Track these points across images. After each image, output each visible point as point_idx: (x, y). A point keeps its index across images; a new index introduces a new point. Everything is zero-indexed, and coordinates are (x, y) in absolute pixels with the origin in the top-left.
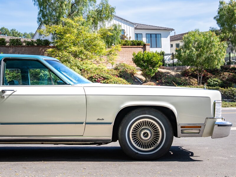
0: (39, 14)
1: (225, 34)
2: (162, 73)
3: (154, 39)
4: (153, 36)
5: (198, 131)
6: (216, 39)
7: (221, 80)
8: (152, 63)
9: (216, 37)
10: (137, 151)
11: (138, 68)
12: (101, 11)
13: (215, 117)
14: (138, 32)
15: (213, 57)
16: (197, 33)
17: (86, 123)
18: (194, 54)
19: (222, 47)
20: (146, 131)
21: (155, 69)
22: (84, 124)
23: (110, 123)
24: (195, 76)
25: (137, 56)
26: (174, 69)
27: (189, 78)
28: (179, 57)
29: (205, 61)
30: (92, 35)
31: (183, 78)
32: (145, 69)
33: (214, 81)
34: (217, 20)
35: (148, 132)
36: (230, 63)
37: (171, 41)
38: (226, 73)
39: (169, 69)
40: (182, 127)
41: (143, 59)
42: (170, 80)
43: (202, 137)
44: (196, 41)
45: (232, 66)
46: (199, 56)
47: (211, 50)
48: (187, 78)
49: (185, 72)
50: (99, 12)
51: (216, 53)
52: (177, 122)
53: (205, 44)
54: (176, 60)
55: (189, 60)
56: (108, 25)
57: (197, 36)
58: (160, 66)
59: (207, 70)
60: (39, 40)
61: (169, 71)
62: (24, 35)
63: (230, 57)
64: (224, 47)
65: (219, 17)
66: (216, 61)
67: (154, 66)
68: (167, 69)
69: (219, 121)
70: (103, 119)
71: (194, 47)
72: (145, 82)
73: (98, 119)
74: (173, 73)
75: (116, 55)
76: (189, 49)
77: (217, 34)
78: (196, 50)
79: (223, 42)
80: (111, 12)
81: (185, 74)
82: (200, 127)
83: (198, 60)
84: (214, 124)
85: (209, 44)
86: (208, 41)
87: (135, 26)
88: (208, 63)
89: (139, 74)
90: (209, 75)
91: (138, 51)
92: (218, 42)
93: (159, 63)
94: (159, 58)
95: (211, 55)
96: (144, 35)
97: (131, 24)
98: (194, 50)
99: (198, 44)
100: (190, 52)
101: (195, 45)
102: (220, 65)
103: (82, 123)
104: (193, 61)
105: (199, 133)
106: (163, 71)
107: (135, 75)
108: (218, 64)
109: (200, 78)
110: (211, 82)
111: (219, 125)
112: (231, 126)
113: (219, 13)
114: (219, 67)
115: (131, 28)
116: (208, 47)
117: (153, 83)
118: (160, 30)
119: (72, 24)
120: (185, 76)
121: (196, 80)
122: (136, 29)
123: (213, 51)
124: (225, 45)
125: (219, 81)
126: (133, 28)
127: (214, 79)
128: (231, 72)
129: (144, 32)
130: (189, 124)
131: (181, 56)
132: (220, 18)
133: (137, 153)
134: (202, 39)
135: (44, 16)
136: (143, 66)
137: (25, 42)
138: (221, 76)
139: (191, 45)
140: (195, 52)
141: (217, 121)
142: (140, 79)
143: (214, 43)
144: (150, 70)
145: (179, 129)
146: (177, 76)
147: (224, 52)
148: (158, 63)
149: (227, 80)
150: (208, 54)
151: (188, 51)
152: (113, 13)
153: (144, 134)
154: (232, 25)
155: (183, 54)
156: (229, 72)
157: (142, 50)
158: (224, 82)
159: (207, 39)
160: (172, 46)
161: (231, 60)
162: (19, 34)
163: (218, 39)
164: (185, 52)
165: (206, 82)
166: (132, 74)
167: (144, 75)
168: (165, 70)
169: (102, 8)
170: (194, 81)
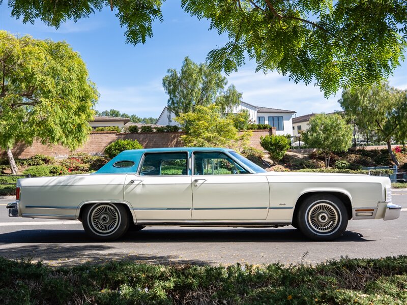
0: (169, 101)
1: (349, 117)
2: (290, 156)
3: (276, 122)
4: (276, 119)
5: (371, 214)
6: (342, 122)
7: (349, 162)
8: (280, 146)
9: (343, 120)
10: (316, 233)
11: (266, 151)
12: (229, 97)
13: (387, 201)
14: (261, 115)
15: (340, 139)
16: (323, 116)
17: (270, 208)
18: (321, 137)
19: (349, 130)
20: (323, 214)
21: (283, 152)
22: (268, 209)
23: (292, 208)
24: (323, 159)
25: (264, 140)
26: (301, 152)
27: (317, 160)
28: (306, 139)
29: (332, 143)
30: (225, 121)
31: (311, 161)
32: (273, 152)
33: (342, 163)
34: (341, 103)
35: (325, 215)
36: (355, 145)
37: (293, 123)
38: (353, 155)
39: (296, 152)
40: (356, 211)
41: (270, 143)
42: (298, 163)
43: (375, 220)
44: (323, 124)
45: (358, 148)
46: (326, 138)
47: (337, 132)
48: (315, 161)
49: (311, 154)
50: (227, 98)
51: (343, 135)
52: (352, 206)
53: (331, 127)
54: (302, 143)
55: (316, 143)
56: (236, 110)
57: (323, 119)
58: (287, 149)
59: (334, 153)
60: (168, 126)
61: (296, 154)
62: (143, 120)
63: (355, 139)
64: (350, 129)
65: (342, 101)
66: (343, 143)
67: (282, 150)
68: (294, 152)
69: (390, 205)
70: (285, 204)
71: (321, 130)
72: (273, 165)
73: (281, 204)
74: (300, 156)
75: (248, 140)
76: (316, 132)
77: (343, 117)
78: (323, 133)
79: (349, 125)
80: (239, 97)
81: (312, 156)
82: (373, 210)
83: (326, 143)
84: (385, 208)
85: (335, 127)
86: (334, 124)
87: (258, 110)
88: (335, 145)
89: (266, 157)
90: (336, 157)
91: (265, 134)
92: (344, 124)
93: (287, 146)
94: (287, 141)
95: (338, 138)
96: (266, 118)
97: (254, 108)
98: (322, 133)
99: (325, 127)
100: (317, 135)
101: (322, 128)
102: (347, 148)
103: (266, 208)
104: (320, 144)
105: (371, 216)
106: (290, 154)
107: (262, 159)
108: (345, 147)
109: (327, 160)
110: (339, 164)
111: (390, 209)
112: (400, 208)
113: (343, 96)
114: (346, 150)
115: (253, 111)
116: (335, 130)
117: (281, 167)
118: (282, 112)
119: (206, 111)
120: (312, 159)
121: (324, 162)
122: (258, 112)
123: (340, 134)
124: (351, 128)
125: (347, 163)
126: (256, 112)
127: (342, 161)
128: (357, 154)
129: (266, 116)
130: (363, 208)
131: (309, 138)
132: (344, 102)
133: (316, 235)
134: (329, 122)
135: (173, 103)
136: (271, 149)
137: (155, 128)
138: (347, 158)
139: (317, 128)
140: (322, 135)
141: (388, 205)
142: (268, 163)
143: (341, 126)
144: (278, 154)
145: (354, 212)
146: (305, 158)
147: (351, 135)
148: (285, 146)
149: (354, 162)
150: (335, 137)
151: (315, 135)
152: (240, 99)
153: (322, 217)
154: (356, 108)
155: (310, 137)
156: (355, 154)
157: (268, 134)
158: (351, 164)
159: (333, 122)
160: (293, 128)
161: (356, 142)
162: (138, 120)
163: (345, 122)
164: (312, 135)
165: (334, 164)
166: (260, 158)
167: (271, 158)
168: (292, 153)
169: (230, 95)
170: (322, 163)
